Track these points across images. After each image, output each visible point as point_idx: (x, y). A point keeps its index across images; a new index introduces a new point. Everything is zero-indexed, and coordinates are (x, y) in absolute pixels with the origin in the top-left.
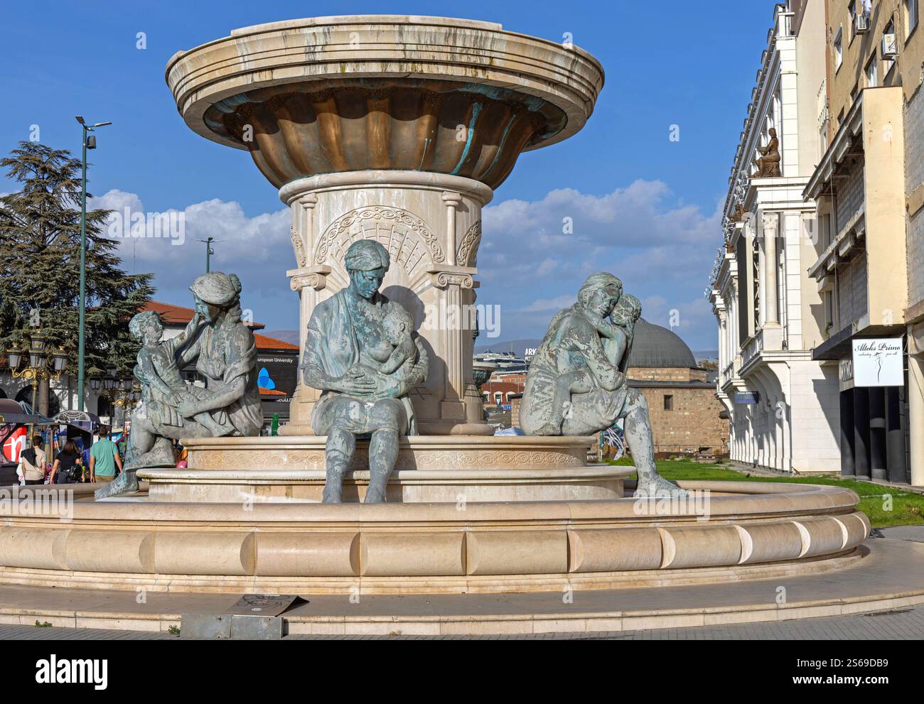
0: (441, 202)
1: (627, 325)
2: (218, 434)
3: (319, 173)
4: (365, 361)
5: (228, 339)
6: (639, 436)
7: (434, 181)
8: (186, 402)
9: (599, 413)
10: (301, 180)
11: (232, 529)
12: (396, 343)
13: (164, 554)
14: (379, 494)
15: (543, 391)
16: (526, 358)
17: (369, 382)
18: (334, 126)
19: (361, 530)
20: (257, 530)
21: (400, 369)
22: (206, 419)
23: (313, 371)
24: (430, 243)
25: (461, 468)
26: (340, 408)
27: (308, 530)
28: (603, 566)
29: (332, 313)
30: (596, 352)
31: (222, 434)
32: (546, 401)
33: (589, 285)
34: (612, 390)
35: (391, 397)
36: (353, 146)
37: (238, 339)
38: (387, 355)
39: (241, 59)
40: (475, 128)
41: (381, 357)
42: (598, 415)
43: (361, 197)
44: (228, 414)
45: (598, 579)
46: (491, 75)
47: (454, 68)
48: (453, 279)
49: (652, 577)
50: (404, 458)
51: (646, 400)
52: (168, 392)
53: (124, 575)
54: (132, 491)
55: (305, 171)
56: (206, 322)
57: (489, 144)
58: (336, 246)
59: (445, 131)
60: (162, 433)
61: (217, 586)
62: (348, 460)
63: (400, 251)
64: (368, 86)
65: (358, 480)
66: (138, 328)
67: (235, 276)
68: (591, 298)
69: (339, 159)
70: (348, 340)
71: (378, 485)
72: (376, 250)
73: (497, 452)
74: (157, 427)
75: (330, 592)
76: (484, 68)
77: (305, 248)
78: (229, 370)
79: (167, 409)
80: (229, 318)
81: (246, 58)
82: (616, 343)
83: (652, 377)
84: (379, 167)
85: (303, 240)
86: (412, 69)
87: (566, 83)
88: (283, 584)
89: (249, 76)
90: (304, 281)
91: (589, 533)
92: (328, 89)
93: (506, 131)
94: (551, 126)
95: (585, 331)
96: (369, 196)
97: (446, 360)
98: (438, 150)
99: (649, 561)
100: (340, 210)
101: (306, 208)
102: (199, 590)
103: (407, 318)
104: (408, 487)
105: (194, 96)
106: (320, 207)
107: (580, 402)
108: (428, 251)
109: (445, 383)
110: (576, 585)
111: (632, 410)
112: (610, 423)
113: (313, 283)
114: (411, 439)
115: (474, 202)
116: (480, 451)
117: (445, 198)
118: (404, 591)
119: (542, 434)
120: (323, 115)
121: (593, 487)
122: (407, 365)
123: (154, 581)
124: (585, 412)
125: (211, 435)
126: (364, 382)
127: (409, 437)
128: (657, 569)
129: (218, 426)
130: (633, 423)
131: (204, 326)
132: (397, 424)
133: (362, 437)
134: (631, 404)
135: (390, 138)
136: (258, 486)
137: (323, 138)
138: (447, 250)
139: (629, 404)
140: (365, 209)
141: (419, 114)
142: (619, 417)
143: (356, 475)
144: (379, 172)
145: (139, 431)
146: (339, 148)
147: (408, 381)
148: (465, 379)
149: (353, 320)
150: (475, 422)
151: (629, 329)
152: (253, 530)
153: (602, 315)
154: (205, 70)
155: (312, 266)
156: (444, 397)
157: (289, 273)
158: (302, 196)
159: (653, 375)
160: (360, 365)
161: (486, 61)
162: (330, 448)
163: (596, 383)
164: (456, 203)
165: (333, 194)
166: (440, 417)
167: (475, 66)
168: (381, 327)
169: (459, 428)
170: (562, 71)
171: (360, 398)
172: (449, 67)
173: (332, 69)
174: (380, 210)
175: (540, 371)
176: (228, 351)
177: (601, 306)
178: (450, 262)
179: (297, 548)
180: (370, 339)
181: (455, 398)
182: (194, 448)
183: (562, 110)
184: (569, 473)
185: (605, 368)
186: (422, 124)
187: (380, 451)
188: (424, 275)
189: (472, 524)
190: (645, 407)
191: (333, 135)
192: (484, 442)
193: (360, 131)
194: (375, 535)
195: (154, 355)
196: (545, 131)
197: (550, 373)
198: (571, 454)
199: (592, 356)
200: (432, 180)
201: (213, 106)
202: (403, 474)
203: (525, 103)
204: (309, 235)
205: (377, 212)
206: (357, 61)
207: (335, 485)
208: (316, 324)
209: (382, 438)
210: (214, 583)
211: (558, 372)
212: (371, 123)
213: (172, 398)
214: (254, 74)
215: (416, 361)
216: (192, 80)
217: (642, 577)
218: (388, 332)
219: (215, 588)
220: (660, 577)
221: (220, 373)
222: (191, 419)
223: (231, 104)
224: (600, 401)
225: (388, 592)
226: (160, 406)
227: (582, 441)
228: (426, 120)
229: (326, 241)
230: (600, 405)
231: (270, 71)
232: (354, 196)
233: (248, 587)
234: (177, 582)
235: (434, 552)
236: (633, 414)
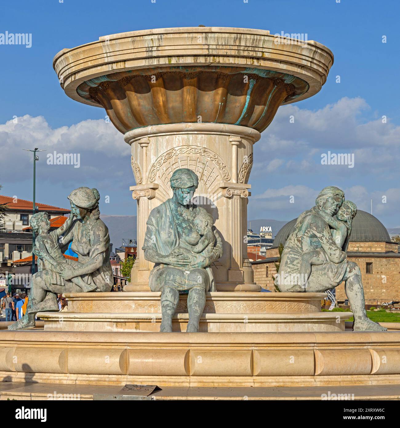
0: (228, 143)
1: (348, 221)
2: (87, 291)
3: (152, 125)
4: (182, 245)
5: (92, 231)
6: (355, 293)
7: (224, 130)
8: (67, 270)
9: (329, 278)
10: (140, 129)
11: (113, 347)
12: (202, 233)
13: (73, 362)
14: (195, 327)
15: (293, 263)
16: (261, 234)
17: (186, 258)
18: (162, 95)
19: (190, 348)
20: (128, 348)
21: (205, 250)
22: (78, 281)
23: (151, 251)
24: (221, 169)
25: (243, 312)
26: (169, 274)
27: (159, 348)
28: (336, 371)
29: (162, 214)
30: (328, 239)
31: (89, 291)
32: (295, 270)
33: (323, 195)
34: (338, 263)
35: (200, 268)
36: (173, 108)
37: (99, 230)
38: (196, 241)
39: (105, 55)
40: (251, 96)
41: (193, 242)
42: (329, 279)
43: (178, 140)
44: (92, 277)
45: (333, 380)
46: (263, 63)
47: (239, 59)
48: (236, 192)
49: (366, 379)
50: (209, 307)
51: (359, 269)
52: (55, 264)
53: (48, 374)
54: (31, 326)
55: (142, 123)
56: (77, 219)
57: (258, 105)
58: (162, 171)
59: (231, 97)
60: (51, 290)
61: (105, 381)
62: (175, 307)
63: (202, 174)
64: (185, 71)
65: (180, 319)
66: (35, 223)
67: (96, 189)
68: (324, 203)
69: (164, 116)
70: (172, 231)
71: (194, 322)
72: (190, 175)
73: (266, 302)
74: (48, 285)
75: (172, 385)
76: (258, 59)
77: (142, 173)
78: (93, 250)
79: (54, 274)
80: (92, 216)
81: (109, 55)
82: (341, 233)
83: (357, 249)
84: (190, 121)
85: (140, 167)
86: (213, 60)
87: (310, 66)
88: (144, 380)
89: (110, 65)
90: (141, 193)
91: (327, 351)
92: (159, 73)
93: (270, 96)
94: (299, 91)
95: (320, 225)
96: (183, 139)
97: (231, 244)
98: (227, 109)
99: (364, 369)
100: (164, 148)
101: (142, 147)
102: (94, 383)
103: (209, 218)
104: (211, 324)
105: (73, 77)
106: (152, 146)
107: (317, 270)
108: (220, 174)
109: (231, 258)
110: (319, 383)
111: (351, 276)
112: (336, 284)
113: (147, 194)
114: (213, 293)
115: (249, 143)
116: (255, 302)
117: (231, 140)
118: (216, 385)
119: (292, 291)
120: (155, 88)
121: (326, 325)
122: (210, 247)
123: (67, 378)
124: (320, 277)
125: (81, 291)
126: (183, 258)
127: (211, 293)
128: (369, 374)
129: (87, 285)
130: (352, 284)
131: (75, 221)
132: (204, 285)
133: (182, 293)
134: (350, 272)
135: (197, 103)
136: (118, 322)
137: (155, 103)
138: (232, 173)
139: (349, 272)
140: (180, 147)
141: (216, 87)
142: (342, 280)
143: (179, 316)
144: (190, 124)
145: (37, 288)
146: (165, 110)
147: (211, 258)
148: (243, 255)
149: (175, 219)
150: (249, 283)
151: (349, 223)
152: (125, 347)
153: (331, 214)
154: (82, 61)
155: (146, 184)
156: (231, 267)
157: (131, 188)
158: (140, 139)
159: (358, 247)
160: (180, 247)
161: (259, 55)
162: (164, 299)
163: (328, 259)
164: (238, 143)
165: (160, 138)
166: (228, 280)
167: (252, 58)
168: (193, 224)
169: (239, 287)
170: (307, 58)
171: (181, 268)
172: (236, 59)
173: (163, 61)
174: (190, 148)
175: (291, 251)
176: (92, 238)
177: (330, 209)
178: (234, 181)
179: (153, 359)
180: (186, 231)
181: (237, 268)
182: (74, 299)
183: (307, 82)
184: (311, 316)
185: (334, 248)
186: (217, 93)
187: (195, 301)
188: (217, 190)
189: (256, 345)
190: (359, 274)
191: (161, 101)
192: (257, 296)
193: (178, 99)
194: (199, 351)
195: (46, 240)
196: (294, 94)
197: (298, 252)
198: (311, 304)
199: (325, 241)
200: (223, 128)
201: (85, 83)
202: (208, 316)
203: (283, 78)
204: (144, 164)
205: (188, 150)
206: (178, 56)
207: (168, 322)
208: (152, 221)
209: (196, 293)
210: (103, 379)
211: (303, 251)
212: (185, 94)
213: (58, 267)
214: (113, 64)
215: (215, 245)
216: (72, 67)
217: (360, 379)
218: (198, 227)
219: (104, 382)
220: (370, 379)
221: (87, 252)
222: (70, 281)
223: (96, 81)
224: (330, 270)
225: (207, 385)
226: (50, 272)
227: (319, 296)
228: (220, 91)
229: (155, 168)
230: (330, 272)
231: (124, 63)
232: (173, 139)
233: (124, 381)
234: (81, 379)
235: (234, 362)
236: (351, 279)
